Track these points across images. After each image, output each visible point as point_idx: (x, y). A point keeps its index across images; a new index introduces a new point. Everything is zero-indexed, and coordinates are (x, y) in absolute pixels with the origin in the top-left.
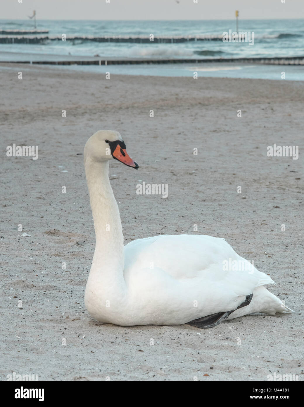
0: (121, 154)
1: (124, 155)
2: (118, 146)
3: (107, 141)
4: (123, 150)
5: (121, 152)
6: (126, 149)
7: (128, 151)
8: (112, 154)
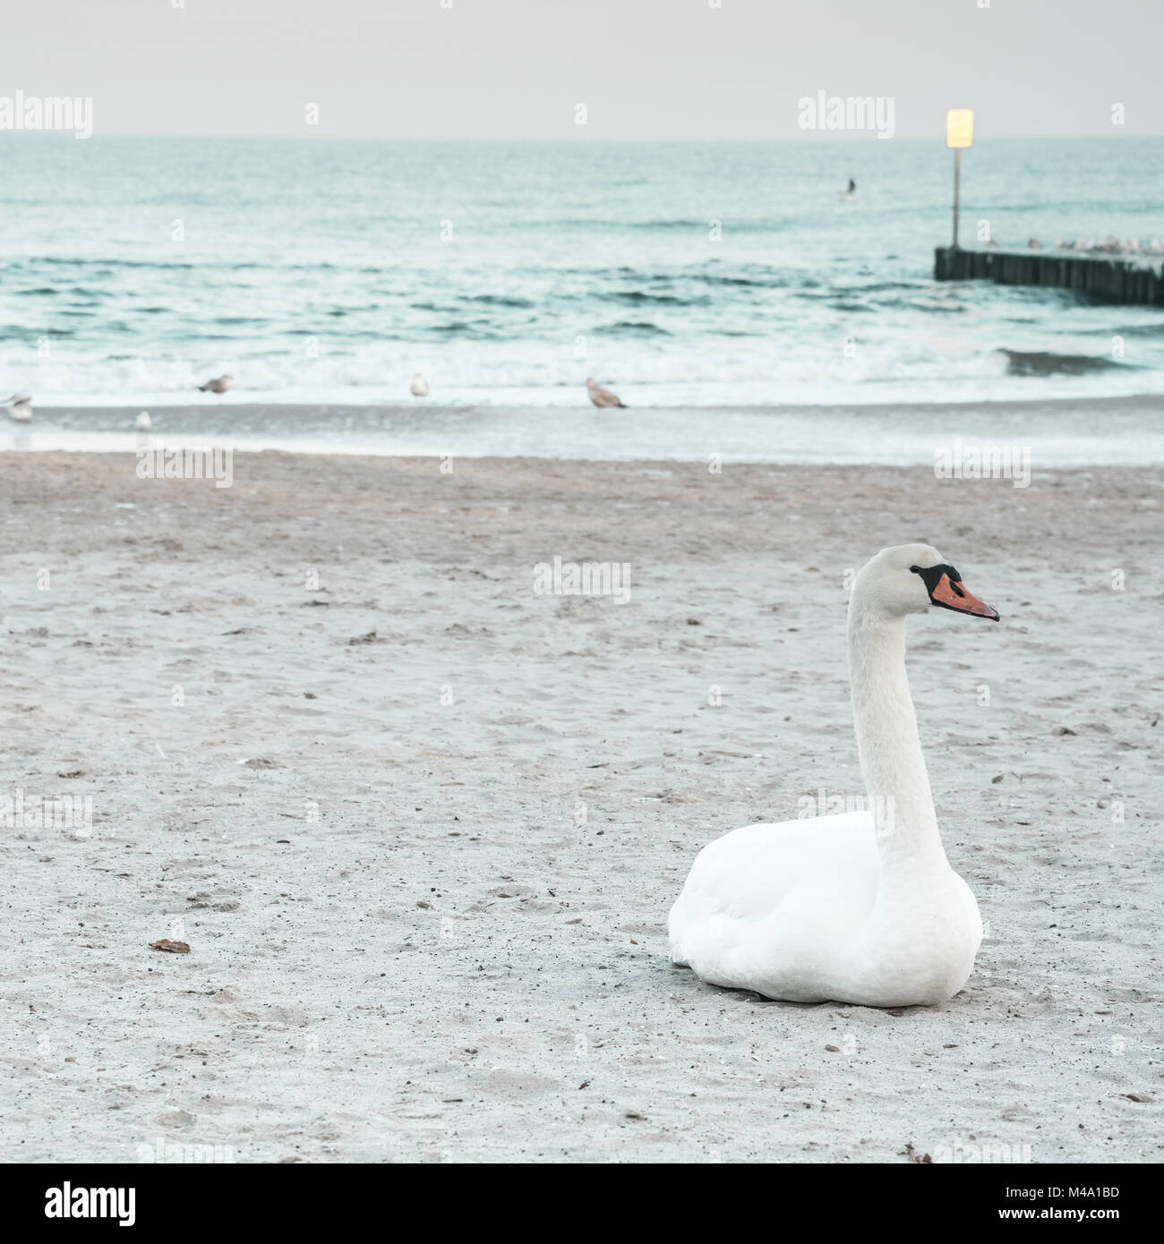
0: (953, 593)
1: (960, 593)
2: (945, 576)
3: (914, 569)
4: (957, 584)
5: (952, 588)
6: (963, 582)
7: (967, 585)
8: (930, 595)
